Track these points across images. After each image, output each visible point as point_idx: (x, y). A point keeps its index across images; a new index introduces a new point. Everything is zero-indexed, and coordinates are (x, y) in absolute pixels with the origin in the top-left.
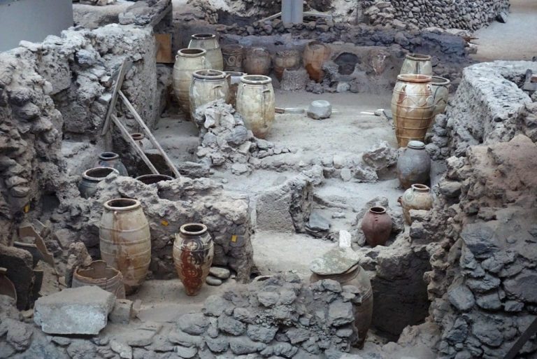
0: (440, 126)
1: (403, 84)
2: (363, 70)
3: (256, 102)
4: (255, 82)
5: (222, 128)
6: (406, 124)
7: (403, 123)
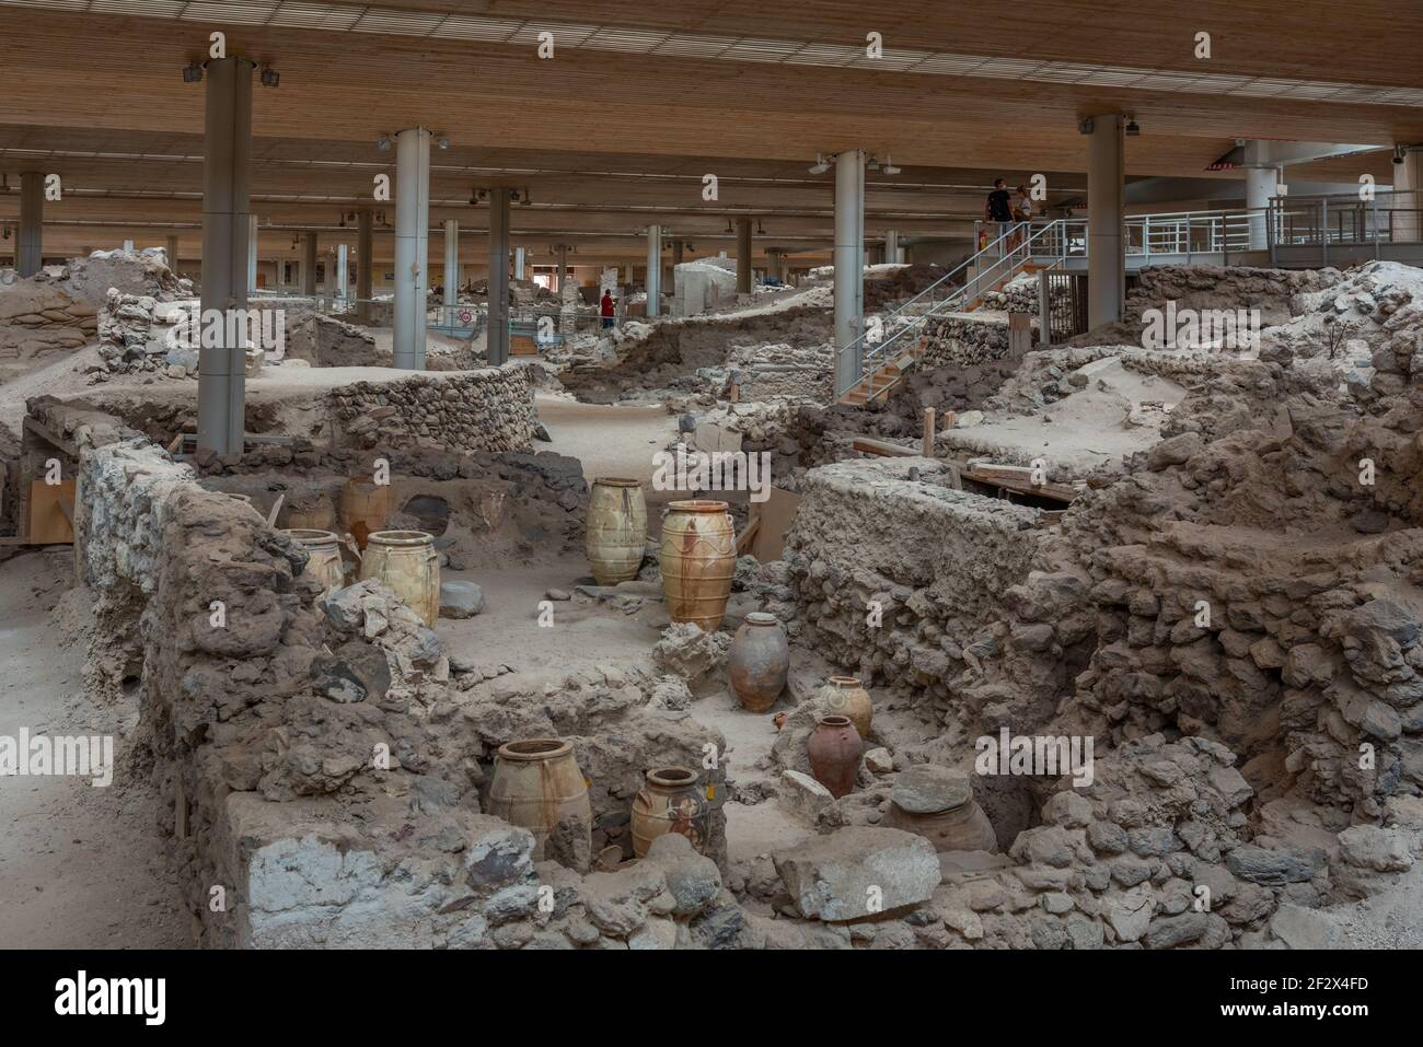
0: (781, 583)
1: (688, 518)
2: (466, 525)
3: (416, 581)
4: (412, 541)
5: (399, 635)
6: (700, 591)
7: (695, 591)
